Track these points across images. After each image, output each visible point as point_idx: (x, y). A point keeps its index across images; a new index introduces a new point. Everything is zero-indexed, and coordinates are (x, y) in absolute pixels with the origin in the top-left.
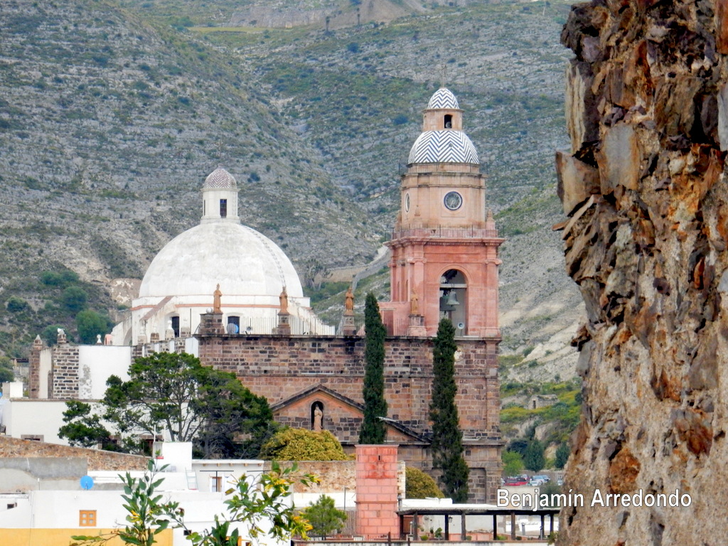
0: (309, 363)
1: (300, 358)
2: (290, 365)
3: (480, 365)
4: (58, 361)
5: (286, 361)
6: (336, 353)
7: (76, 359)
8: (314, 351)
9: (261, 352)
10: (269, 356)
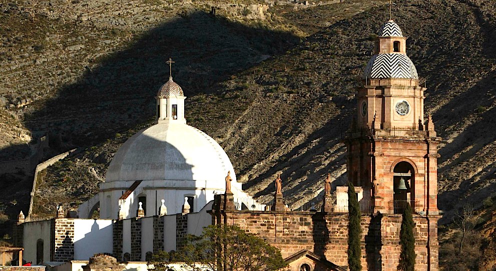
0: (298, 234)
1: (291, 229)
2: (284, 235)
3: (424, 236)
4: (58, 231)
5: (281, 232)
6: (318, 226)
7: (72, 230)
8: (302, 225)
9: (262, 225)
10: (268, 228)
